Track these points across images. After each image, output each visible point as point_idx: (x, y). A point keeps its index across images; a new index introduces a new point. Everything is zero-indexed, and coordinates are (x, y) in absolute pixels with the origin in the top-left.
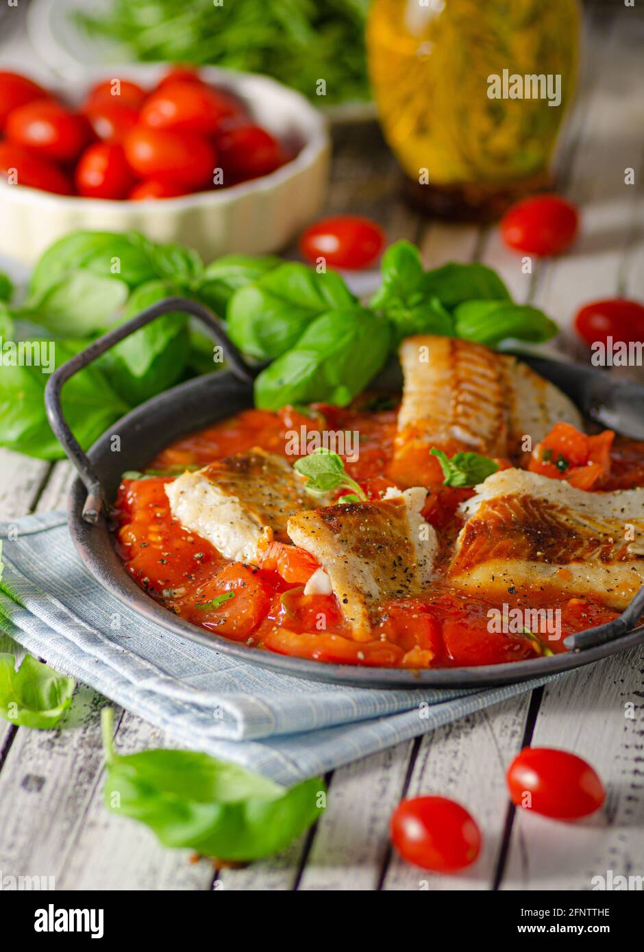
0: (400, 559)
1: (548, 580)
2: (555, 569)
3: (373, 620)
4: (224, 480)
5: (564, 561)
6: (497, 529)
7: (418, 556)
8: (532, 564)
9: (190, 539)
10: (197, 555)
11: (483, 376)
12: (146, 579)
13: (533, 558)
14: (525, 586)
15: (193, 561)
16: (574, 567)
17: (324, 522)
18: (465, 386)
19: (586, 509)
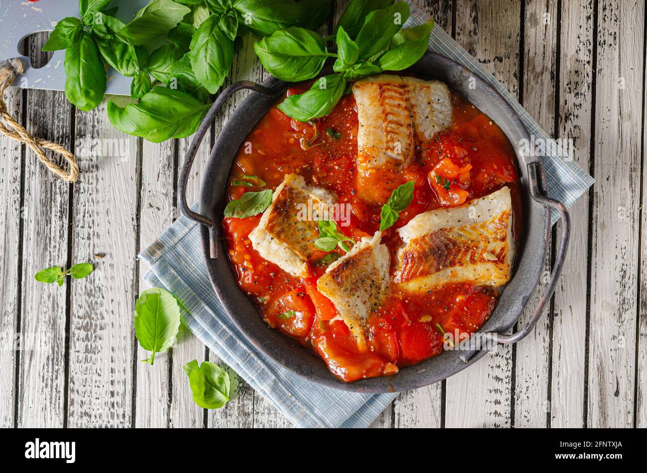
0: (373, 281)
1: (446, 281)
2: (449, 271)
3: (366, 334)
4: (277, 229)
5: (452, 264)
6: (420, 258)
7: (381, 274)
8: (438, 273)
9: (266, 263)
10: (271, 274)
11: (399, 106)
12: (249, 293)
13: (438, 270)
14: (436, 288)
15: (270, 277)
16: (458, 268)
17: (334, 281)
18: (390, 117)
19: (461, 223)
